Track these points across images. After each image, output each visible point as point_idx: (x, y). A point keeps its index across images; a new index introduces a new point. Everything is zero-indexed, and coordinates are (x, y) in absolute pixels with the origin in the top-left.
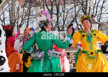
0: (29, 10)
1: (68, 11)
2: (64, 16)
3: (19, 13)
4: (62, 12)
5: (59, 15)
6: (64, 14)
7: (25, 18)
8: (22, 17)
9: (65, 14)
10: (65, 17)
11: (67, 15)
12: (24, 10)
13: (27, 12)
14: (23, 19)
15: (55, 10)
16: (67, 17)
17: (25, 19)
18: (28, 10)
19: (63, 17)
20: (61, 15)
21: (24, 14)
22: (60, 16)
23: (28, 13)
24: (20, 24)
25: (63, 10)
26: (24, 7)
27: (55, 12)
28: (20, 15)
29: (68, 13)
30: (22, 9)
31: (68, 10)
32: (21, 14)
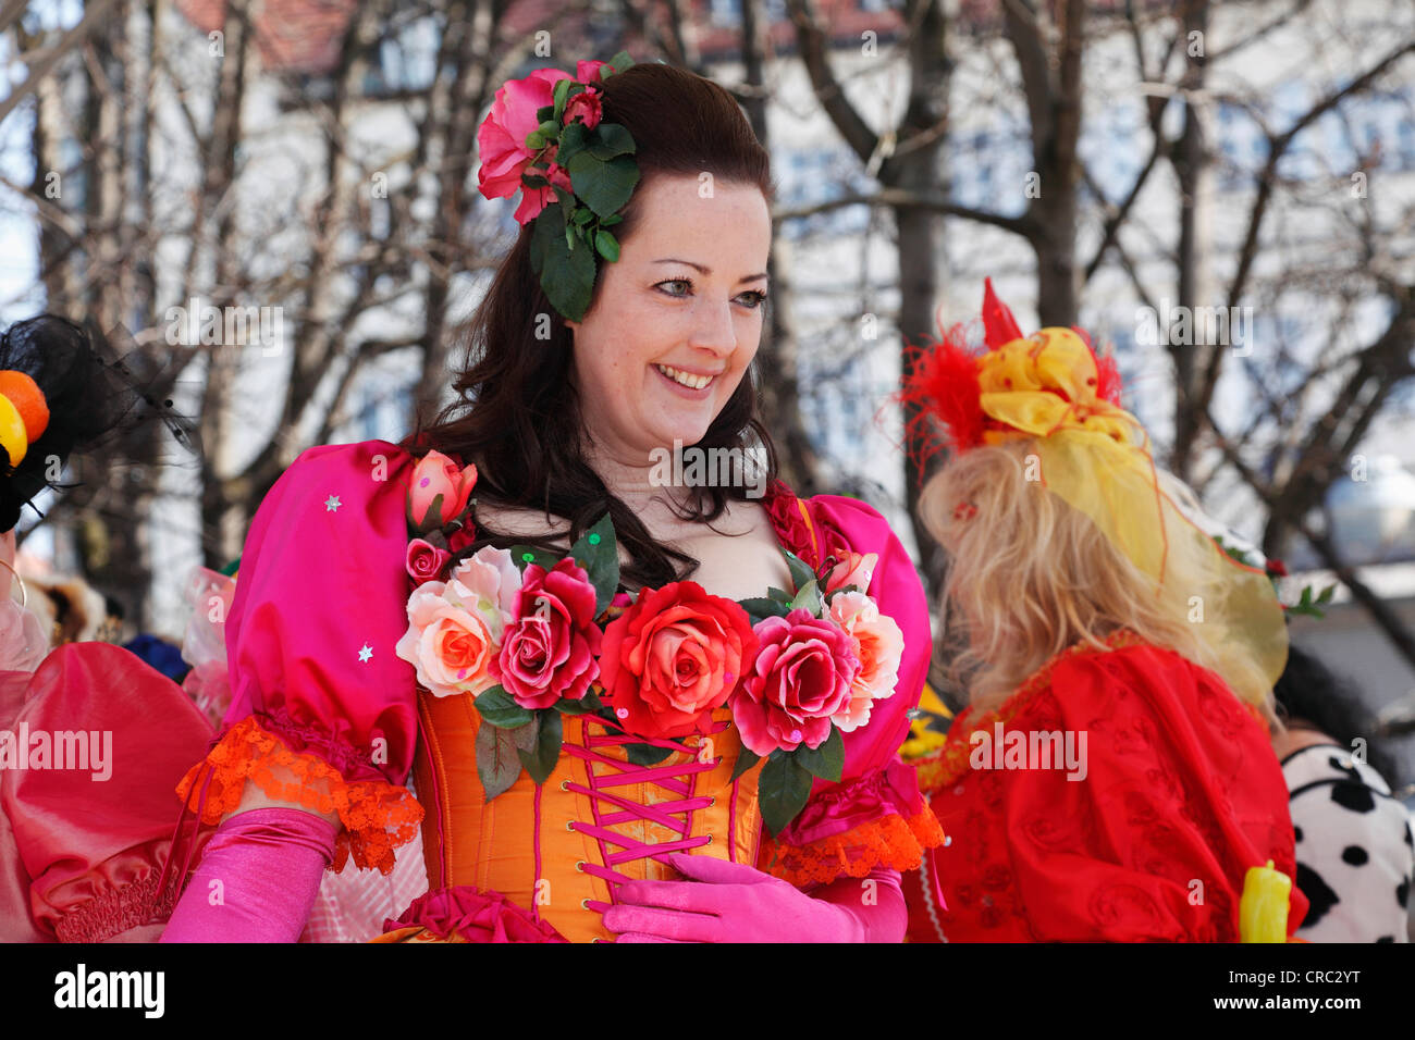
0: (436, 146)
1: (1277, 146)
2: (1184, 256)
3: (247, 222)
4: (1142, 178)
5: (1086, 245)
6: (1186, 218)
7: (374, 324)
8: (310, 302)
9: (1221, 220)
10: (1216, 269)
11: (1268, 231)
12: (335, 149)
13: (411, 192)
14: (332, 350)
15: (980, 142)
16: (1267, 265)
17: (372, 349)
18: (418, 158)
19: (1160, 278)
20: (1130, 237)
21: (344, 245)
22: (1091, 269)
23: (424, 209)
24: (271, 450)
25: (1173, 123)
26: (335, 102)
27: (987, 173)
28: (260, 267)
29: (1281, 196)
30: (302, 141)
31: (1279, 124)
32: (291, 244)
